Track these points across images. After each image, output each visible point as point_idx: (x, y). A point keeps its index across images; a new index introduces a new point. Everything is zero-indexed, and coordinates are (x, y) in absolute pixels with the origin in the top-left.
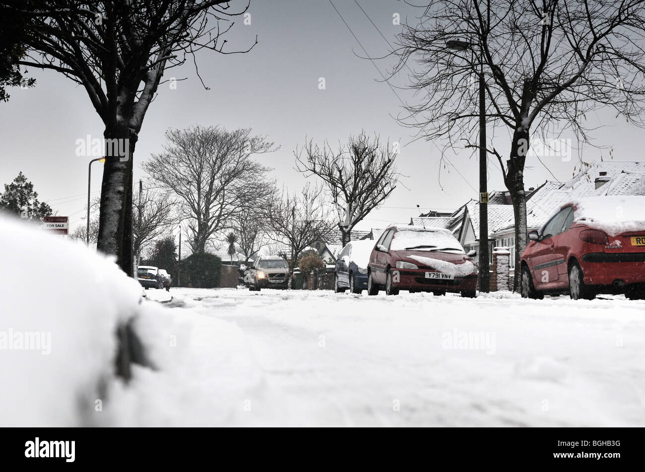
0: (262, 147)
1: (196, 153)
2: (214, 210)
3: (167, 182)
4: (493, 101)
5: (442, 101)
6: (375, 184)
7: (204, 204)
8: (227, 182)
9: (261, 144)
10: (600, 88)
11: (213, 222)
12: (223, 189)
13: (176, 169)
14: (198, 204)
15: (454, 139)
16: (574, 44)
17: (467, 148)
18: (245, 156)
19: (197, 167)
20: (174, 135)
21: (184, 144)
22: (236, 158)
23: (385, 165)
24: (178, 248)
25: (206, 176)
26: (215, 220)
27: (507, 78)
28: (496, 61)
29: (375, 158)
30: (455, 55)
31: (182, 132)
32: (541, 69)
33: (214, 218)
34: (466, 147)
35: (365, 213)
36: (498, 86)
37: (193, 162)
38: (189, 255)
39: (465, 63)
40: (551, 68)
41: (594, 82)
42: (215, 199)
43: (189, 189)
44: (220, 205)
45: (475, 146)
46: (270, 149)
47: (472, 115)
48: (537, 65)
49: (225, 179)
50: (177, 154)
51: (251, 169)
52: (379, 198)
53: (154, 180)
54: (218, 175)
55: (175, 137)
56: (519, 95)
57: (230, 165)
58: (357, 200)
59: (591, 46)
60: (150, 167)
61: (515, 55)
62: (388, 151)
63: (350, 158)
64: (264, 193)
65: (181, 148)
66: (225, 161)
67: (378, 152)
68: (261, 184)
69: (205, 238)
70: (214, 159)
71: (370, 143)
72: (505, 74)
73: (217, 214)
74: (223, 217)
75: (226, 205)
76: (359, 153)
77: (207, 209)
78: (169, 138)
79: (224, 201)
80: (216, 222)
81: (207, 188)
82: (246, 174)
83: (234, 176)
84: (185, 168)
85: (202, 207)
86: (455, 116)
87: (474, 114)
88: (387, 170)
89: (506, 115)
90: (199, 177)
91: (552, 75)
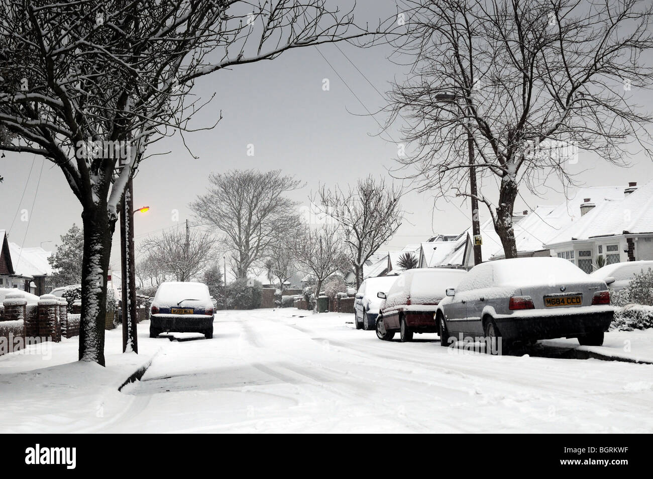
0: (291, 185)
1: (235, 193)
2: (253, 241)
3: (211, 219)
4: (480, 151)
5: (431, 153)
6: (383, 221)
7: (244, 237)
8: (264, 216)
9: (290, 182)
10: (581, 134)
11: (253, 252)
12: (259, 223)
13: (218, 208)
14: (240, 238)
15: (445, 188)
16: (554, 93)
17: (458, 197)
18: (277, 193)
19: (237, 205)
20: (216, 179)
21: (225, 186)
22: (270, 195)
23: (391, 204)
24: (223, 276)
25: (244, 212)
26: (254, 250)
27: (492, 129)
28: (481, 113)
29: (382, 198)
30: (442, 109)
31: (223, 176)
32: (524, 119)
33: (253, 249)
34: (457, 195)
35: (375, 248)
36: (484, 137)
37: (233, 202)
38: (234, 281)
39: (451, 117)
40: (533, 117)
41: (575, 129)
42: (253, 232)
43: (231, 225)
44: (257, 238)
45: (465, 195)
46: (298, 186)
47: (460, 166)
48: (520, 114)
49: (261, 214)
50: (219, 195)
51: (282, 204)
52: (387, 234)
53: (200, 218)
54: (255, 211)
55: (217, 180)
56: (504, 146)
57: (265, 202)
58: (368, 237)
59: (570, 95)
60: (197, 207)
61: (499, 107)
62: (393, 192)
63: (359, 199)
64: (295, 224)
65: (223, 190)
66: (259, 200)
67: (384, 192)
68: (292, 217)
69: (247, 266)
70: (251, 197)
71: (377, 185)
72: (490, 125)
73: (255, 245)
74: (261, 248)
75: (263, 236)
76: (368, 194)
77: (247, 242)
78: (212, 181)
79: (261, 234)
80: (255, 252)
81: (246, 223)
82: (279, 208)
83: (269, 212)
84: (226, 206)
85: (243, 239)
86: (445, 168)
87: (462, 165)
88: (393, 209)
89: (493, 164)
90: (239, 214)
91: (535, 124)
